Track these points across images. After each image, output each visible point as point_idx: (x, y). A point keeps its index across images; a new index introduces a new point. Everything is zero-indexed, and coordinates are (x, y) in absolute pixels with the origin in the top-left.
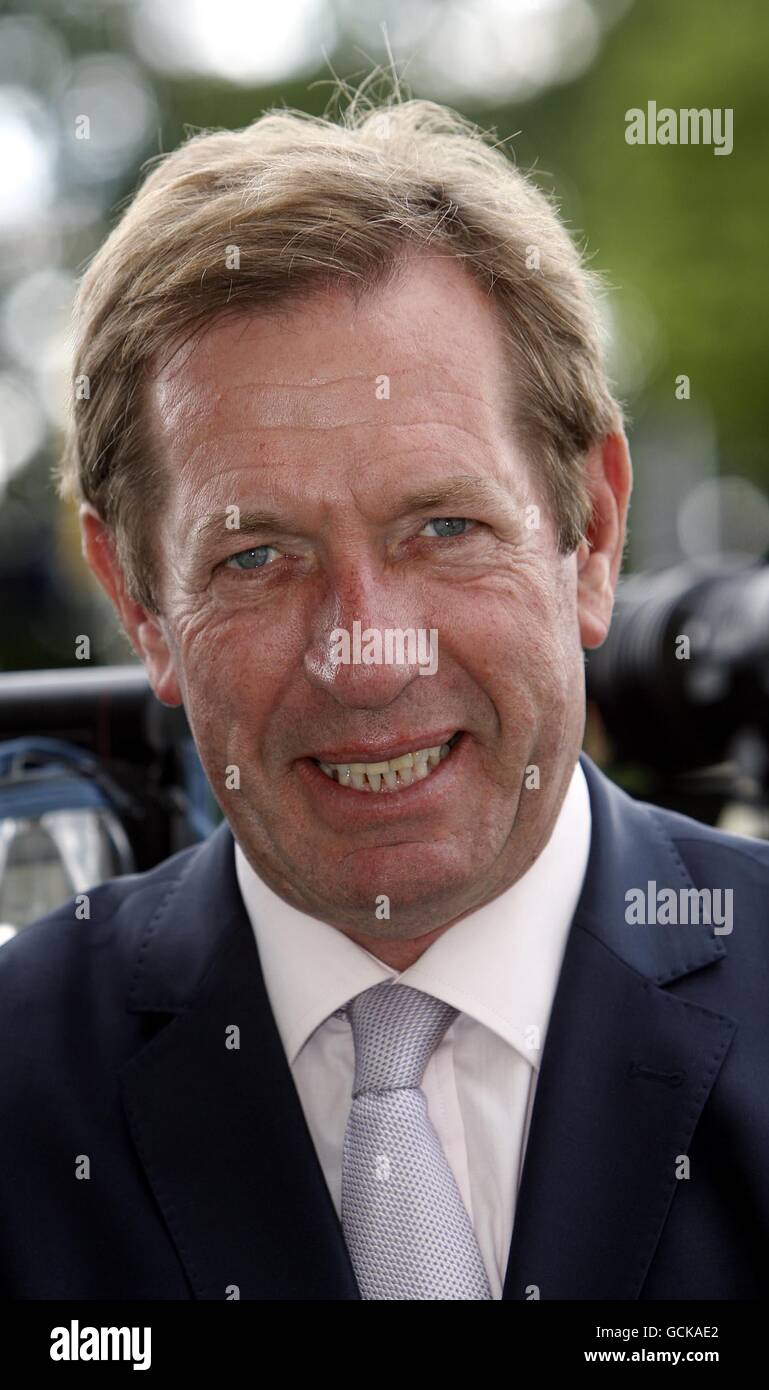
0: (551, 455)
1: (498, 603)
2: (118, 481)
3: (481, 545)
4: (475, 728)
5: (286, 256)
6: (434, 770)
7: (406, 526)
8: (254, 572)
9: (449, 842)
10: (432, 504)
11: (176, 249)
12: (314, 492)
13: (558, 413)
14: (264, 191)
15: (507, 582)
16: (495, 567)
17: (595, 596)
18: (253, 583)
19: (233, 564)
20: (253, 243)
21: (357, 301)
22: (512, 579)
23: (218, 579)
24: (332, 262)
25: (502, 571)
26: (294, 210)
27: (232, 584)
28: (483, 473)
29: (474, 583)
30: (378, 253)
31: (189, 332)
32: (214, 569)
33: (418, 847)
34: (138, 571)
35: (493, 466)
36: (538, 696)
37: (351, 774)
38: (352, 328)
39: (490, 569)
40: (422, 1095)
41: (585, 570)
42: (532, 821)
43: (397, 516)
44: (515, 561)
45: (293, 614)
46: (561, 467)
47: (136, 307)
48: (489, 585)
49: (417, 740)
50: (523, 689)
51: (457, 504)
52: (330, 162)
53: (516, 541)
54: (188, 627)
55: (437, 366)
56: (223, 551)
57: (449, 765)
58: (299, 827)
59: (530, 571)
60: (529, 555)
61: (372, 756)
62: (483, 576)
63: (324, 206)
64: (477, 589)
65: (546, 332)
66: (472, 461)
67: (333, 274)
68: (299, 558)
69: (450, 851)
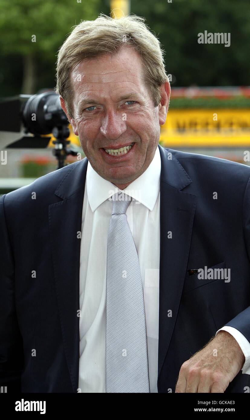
0: (152, 87)
1: (140, 117)
2: (66, 92)
3: (137, 106)
4: (136, 141)
5: (97, 48)
6: (128, 152)
7: (121, 103)
8: (91, 111)
9: (131, 166)
10: (127, 98)
11: (76, 46)
12: (102, 96)
13: (153, 79)
14: (93, 34)
15: (142, 113)
16: (140, 110)
17: (162, 114)
18: (90, 113)
19: (87, 110)
20: (91, 45)
21: (112, 57)
22: (143, 112)
23: (84, 113)
24: (107, 49)
25: (141, 111)
26: (99, 38)
27: (87, 113)
28: (137, 92)
29: (135, 113)
30: (116, 47)
31: (78, 62)
32: (83, 111)
33: (124, 168)
34: (69, 110)
35: (139, 90)
36: (149, 135)
37: (111, 152)
38: (111, 63)
39: (139, 111)
40: (126, 214)
41: (161, 110)
42: (149, 160)
43: (119, 101)
44: (144, 109)
45: (98, 120)
46: (155, 90)
47: (68, 57)
48: (139, 114)
49: (123, 145)
50: (146, 134)
51: (131, 98)
52: (107, 28)
53: (144, 105)
54: (78, 121)
55: (128, 70)
56: (85, 107)
57: (131, 151)
58: (101, 162)
59: (147, 111)
60: (147, 108)
61: (115, 148)
62: (137, 112)
63: (106, 38)
64: (136, 115)
65: (151, 63)
66: (134, 89)
67: (106, 52)
68: (100, 109)
69: (132, 168)
